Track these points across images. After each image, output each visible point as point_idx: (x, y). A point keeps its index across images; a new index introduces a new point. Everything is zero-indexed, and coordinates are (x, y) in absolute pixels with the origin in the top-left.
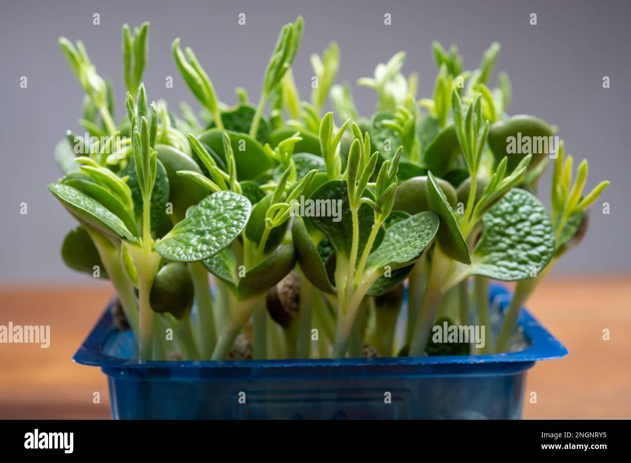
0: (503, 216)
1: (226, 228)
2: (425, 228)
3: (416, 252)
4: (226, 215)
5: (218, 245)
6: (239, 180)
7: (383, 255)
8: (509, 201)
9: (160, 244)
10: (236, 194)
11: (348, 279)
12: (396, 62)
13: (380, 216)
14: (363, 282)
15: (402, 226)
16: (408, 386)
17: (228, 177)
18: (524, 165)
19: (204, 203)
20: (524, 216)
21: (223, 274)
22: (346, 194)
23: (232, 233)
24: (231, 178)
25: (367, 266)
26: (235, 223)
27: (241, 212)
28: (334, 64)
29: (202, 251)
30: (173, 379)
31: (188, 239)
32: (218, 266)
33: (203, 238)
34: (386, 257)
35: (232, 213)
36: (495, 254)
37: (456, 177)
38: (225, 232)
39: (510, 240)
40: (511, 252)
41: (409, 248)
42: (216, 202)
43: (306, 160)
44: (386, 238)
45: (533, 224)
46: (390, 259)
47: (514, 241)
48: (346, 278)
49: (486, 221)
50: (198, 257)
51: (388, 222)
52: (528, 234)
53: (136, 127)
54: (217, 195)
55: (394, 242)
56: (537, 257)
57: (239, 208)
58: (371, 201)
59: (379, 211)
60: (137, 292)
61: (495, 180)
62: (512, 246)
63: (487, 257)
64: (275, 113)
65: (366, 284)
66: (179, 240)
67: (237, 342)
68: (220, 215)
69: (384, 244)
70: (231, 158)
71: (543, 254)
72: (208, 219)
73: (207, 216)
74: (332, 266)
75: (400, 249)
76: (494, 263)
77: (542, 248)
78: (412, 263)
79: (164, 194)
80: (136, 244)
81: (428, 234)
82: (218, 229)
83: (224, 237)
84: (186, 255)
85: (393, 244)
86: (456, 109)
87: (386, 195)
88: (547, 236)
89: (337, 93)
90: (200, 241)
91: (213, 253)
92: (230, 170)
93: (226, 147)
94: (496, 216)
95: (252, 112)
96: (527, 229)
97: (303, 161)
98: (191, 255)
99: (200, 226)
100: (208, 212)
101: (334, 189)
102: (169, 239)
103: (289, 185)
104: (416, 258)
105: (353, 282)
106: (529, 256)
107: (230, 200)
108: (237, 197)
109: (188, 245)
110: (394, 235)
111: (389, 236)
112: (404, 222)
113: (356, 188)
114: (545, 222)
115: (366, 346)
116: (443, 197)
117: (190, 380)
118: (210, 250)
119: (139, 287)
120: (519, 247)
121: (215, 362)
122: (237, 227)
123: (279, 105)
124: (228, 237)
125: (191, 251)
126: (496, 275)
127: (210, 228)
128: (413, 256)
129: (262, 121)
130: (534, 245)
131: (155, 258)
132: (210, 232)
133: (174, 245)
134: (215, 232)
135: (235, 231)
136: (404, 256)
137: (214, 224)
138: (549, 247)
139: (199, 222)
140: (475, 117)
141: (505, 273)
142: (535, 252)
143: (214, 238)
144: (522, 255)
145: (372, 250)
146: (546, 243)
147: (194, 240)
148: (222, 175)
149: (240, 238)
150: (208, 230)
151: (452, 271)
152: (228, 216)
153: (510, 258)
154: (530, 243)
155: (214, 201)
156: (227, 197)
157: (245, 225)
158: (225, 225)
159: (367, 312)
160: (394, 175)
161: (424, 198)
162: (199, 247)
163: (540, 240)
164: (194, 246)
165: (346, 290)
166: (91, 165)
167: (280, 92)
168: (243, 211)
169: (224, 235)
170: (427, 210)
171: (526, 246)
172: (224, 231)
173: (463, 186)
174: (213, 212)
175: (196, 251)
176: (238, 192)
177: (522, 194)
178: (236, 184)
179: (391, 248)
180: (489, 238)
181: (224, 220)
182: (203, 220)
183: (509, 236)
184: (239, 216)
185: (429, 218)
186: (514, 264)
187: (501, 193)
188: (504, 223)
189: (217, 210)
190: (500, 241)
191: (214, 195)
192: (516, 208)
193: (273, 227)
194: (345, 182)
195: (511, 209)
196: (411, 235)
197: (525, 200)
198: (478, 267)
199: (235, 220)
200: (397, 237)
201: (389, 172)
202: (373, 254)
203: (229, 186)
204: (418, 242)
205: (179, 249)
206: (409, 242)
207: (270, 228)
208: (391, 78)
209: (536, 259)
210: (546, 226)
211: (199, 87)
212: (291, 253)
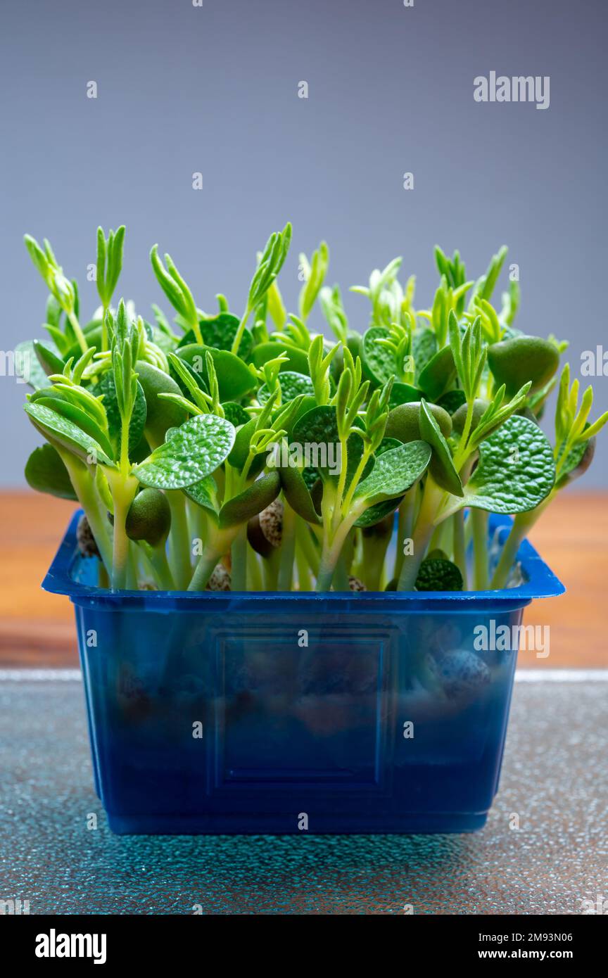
0: (501, 444)
1: (209, 455)
2: (417, 459)
3: (406, 484)
4: (209, 440)
5: (201, 473)
6: (221, 403)
7: (372, 485)
8: (508, 429)
9: (139, 469)
10: (219, 418)
11: (335, 509)
12: (392, 268)
13: (370, 446)
14: (351, 512)
15: (393, 454)
16: (395, 622)
17: (211, 399)
18: (523, 393)
19: (185, 427)
20: (523, 445)
21: (203, 501)
22: (335, 421)
23: (216, 460)
24: (214, 400)
25: (355, 496)
26: (219, 449)
27: (224, 438)
28: (323, 266)
29: (184, 479)
30: (148, 610)
31: (169, 464)
32: (198, 492)
33: (185, 464)
34: (376, 487)
35: (215, 439)
36: (491, 485)
37: (452, 400)
38: (209, 459)
39: (508, 470)
40: (508, 483)
41: (399, 479)
42: (198, 426)
43: (293, 377)
44: (376, 466)
45: (533, 454)
46: (379, 489)
47: (512, 471)
48: (332, 508)
49: (483, 450)
50: (180, 484)
51: (378, 452)
52: (527, 464)
53: (117, 346)
54: (199, 418)
55: (384, 471)
56: (535, 488)
57: (223, 433)
58: (363, 432)
59: (369, 441)
60: (111, 518)
61: (494, 407)
62: (509, 477)
63: (483, 488)
64: (259, 323)
65: (354, 514)
66: (159, 466)
67: (215, 572)
68: (203, 440)
69: (374, 473)
70: (214, 380)
71: (541, 485)
72: (190, 445)
73: (189, 441)
74: (317, 494)
75: (390, 479)
76: (489, 495)
77: (541, 480)
78: (401, 495)
79: (142, 414)
80: (115, 469)
81: (419, 465)
82: (201, 455)
83: (207, 464)
84: (168, 482)
85: (383, 474)
86: (454, 332)
87: (376, 425)
88: (547, 467)
89: (326, 294)
90: (181, 467)
91: (195, 480)
92: (212, 392)
93: (209, 367)
94: (493, 445)
95: (235, 323)
96: (526, 459)
97: (289, 379)
98: (173, 482)
99: (182, 452)
100: (190, 436)
101: (322, 415)
102: (149, 464)
103: (277, 406)
104: (406, 490)
105: (340, 513)
106: (527, 488)
107: (213, 425)
108: (222, 421)
109: (169, 471)
110: (385, 464)
111: (379, 465)
112: (395, 450)
113: (346, 416)
114: (546, 452)
115: (352, 579)
116: (435, 426)
117: (165, 612)
118: (193, 478)
119: (114, 513)
120: (517, 477)
121: (192, 592)
122: (221, 454)
123: (262, 315)
124: (211, 465)
125: (172, 477)
126: (491, 507)
127: (192, 454)
128: (403, 488)
129: (245, 333)
130: (533, 477)
131: (132, 483)
132: (193, 458)
133: (155, 471)
134: (198, 458)
135: (219, 458)
136: (393, 487)
137: (197, 450)
138: (548, 479)
139: (180, 447)
140: (472, 341)
141: (500, 506)
142: (533, 484)
143: (197, 465)
144: (520, 486)
145: (361, 480)
146: (546, 474)
147: (176, 466)
148: (203, 396)
149: (223, 466)
150: (191, 456)
151: (445, 502)
152: (211, 442)
153: (506, 490)
154: (528, 474)
155: (196, 424)
156: (210, 421)
157: (229, 452)
158: (208, 452)
159: (355, 543)
160: (385, 404)
161: (417, 425)
162: (181, 474)
163: (540, 471)
164: (176, 473)
165: (332, 521)
166: (65, 383)
167: (265, 302)
168: (227, 437)
169: (208, 462)
170: (419, 439)
171: (524, 477)
172: (207, 458)
173: (459, 411)
174: (195, 437)
175: (178, 478)
176: (221, 416)
177: (522, 422)
178: (219, 407)
179: (380, 477)
180: (486, 468)
181: (208, 446)
182: (185, 445)
183: (506, 466)
184: (223, 442)
185: (422, 448)
186: (511, 496)
187: (498, 422)
188: (502, 451)
189: (200, 435)
190: (497, 471)
191: (196, 419)
192: (515, 436)
193: (258, 453)
194: (334, 408)
195: (509, 437)
196: (402, 465)
197: (525, 428)
198: (472, 498)
199: (219, 446)
200: (387, 465)
201: (380, 401)
202: (361, 483)
203: (211, 407)
204: (409, 473)
205: (159, 476)
206: (400, 473)
207: (255, 454)
208: (387, 286)
209: (535, 491)
210: (547, 456)
211: (178, 296)
212: (275, 481)
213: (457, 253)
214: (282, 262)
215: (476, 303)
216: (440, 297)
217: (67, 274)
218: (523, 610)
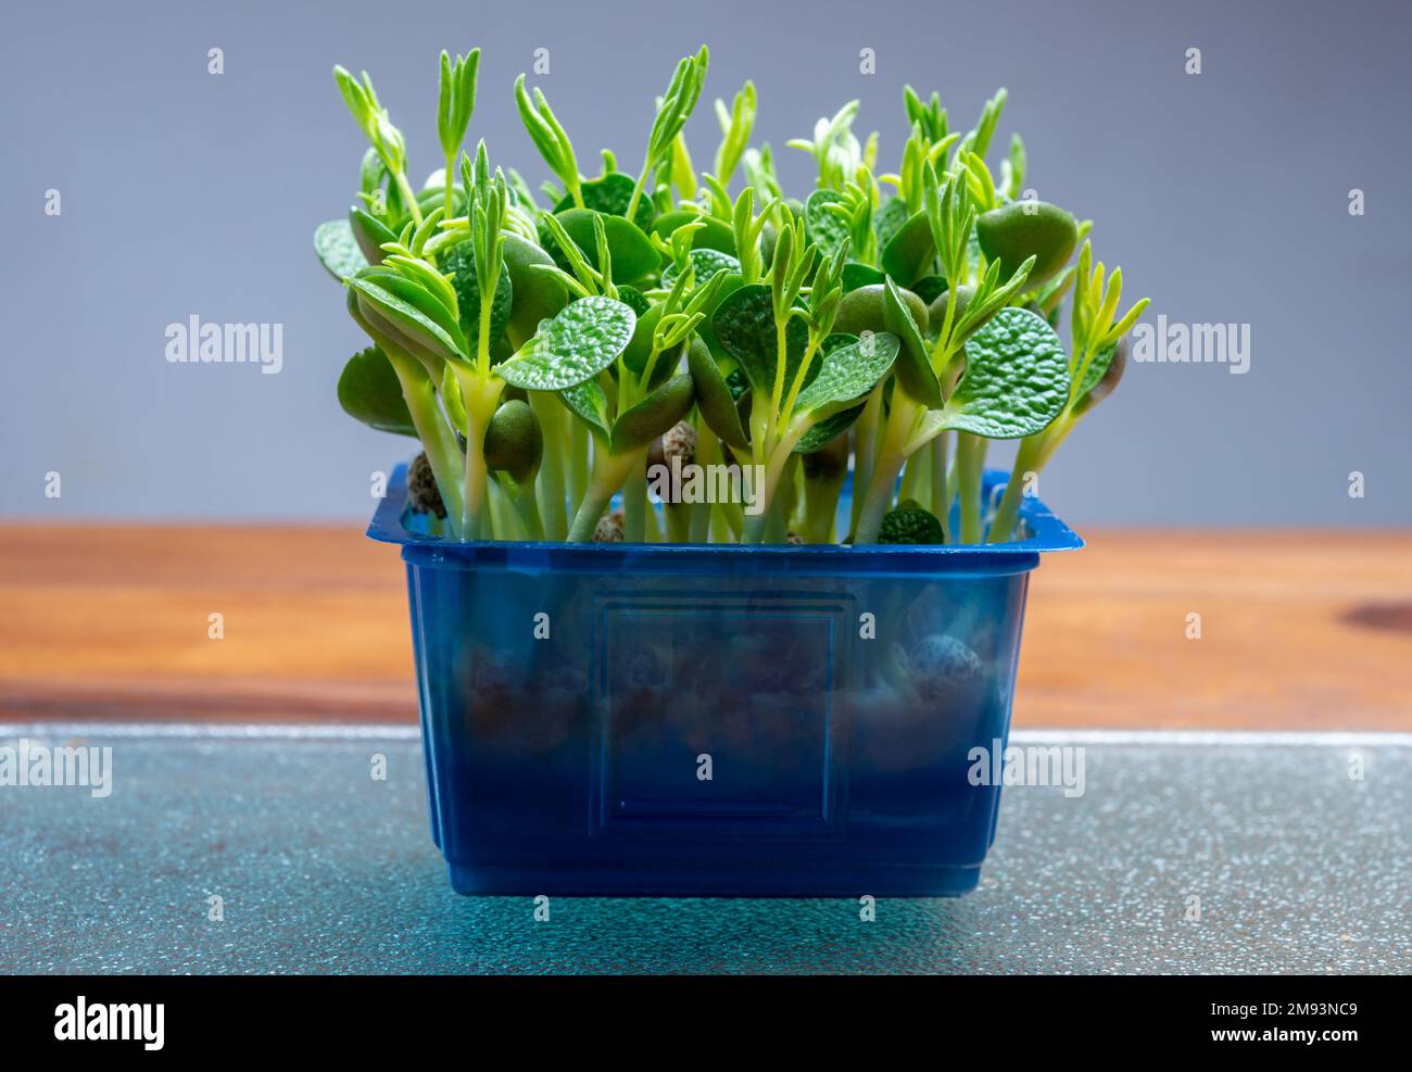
0: (995, 345)
1: (601, 346)
2: (880, 355)
3: (866, 386)
4: (599, 328)
5: (591, 369)
6: (616, 282)
7: (819, 394)
8: (1005, 325)
9: (505, 368)
10: (613, 301)
11: (769, 426)
12: (845, 115)
13: (817, 334)
14: (790, 431)
15: (848, 353)
16: (850, 589)
17: (601, 277)
18: (1025, 270)
19: (567, 313)
20: (1026, 347)
21: (590, 415)
22: (770, 305)
23: (610, 352)
24: (605, 278)
25: (796, 410)
26: (614, 339)
27: (621, 325)
28: (749, 114)
29: (567, 377)
30: (512, 569)
31: (545, 360)
32: (583, 404)
33: (567, 359)
34: (824, 396)
35: (609, 327)
36: (981, 401)
37: (929, 289)
38: (600, 352)
39: (1005, 381)
40: (1005, 397)
41: (856, 381)
42: (584, 312)
43: (709, 257)
44: (824, 370)
45: (1039, 359)
46: (829, 397)
47: (1011, 382)
48: (765, 426)
49: (971, 353)
50: (563, 384)
51: (827, 347)
52: (1032, 372)
53: (476, 200)
54: (585, 302)
55: (836, 375)
56: (1043, 404)
57: (619, 319)
58: (805, 312)
59: (816, 327)
60: (463, 442)
61: (984, 291)
62: (1007, 390)
63: (971, 405)
64: (661, 188)
65: (795, 433)
66: (533, 363)
67: (600, 525)
68: (591, 328)
69: (821, 378)
70: (604, 251)
71: (1051, 401)
72: (573, 334)
73: (572, 330)
74: (746, 408)
75: (844, 383)
76: (979, 414)
77: (1051, 394)
78: (862, 401)
79: (505, 300)
80: (470, 367)
81: (884, 362)
82: (590, 347)
83: (599, 358)
84: (545, 381)
85: (834, 379)
86: (929, 188)
87: (826, 304)
88: (1059, 377)
89: (752, 158)
90: (562, 363)
91: (583, 379)
92: (602, 267)
93: (599, 234)
94: (985, 346)
95: (628, 186)
96: (1030, 365)
97: (705, 259)
98: (552, 382)
99: (563, 344)
100: (574, 324)
101: (751, 297)
102: (517, 362)
103: (687, 290)
104: (865, 394)
105: (776, 431)
106: (1031, 404)
107: (604, 309)
108: (617, 304)
109: (546, 368)
110: (836, 366)
111: (828, 367)
112: (850, 348)
113: (785, 294)
114: (1057, 356)
115: (791, 535)
116: (905, 310)
117: (533, 572)
118: (579, 376)
119: (468, 434)
120: (1017, 390)
121: (570, 543)
122: (617, 344)
123: (666, 176)
124: (604, 358)
125: (551, 376)
126: (982, 430)
127: (577, 346)
128: (861, 392)
129: (643, 199)
130: (1040, 389)
131: (494, 388)
132: (578, 352)
133: (526, 369)
134: (586, 351)
135: (614, 350)
136: (848, 392)
137: (583, 341)
138: (1061, 393)
139: (560, 338)
140: (955, 200)
141: (994, 427)
142: (1040, 399)
143: (584, 360)
144: (1022, 403)
145: (805, 385)
146: (1056, 386)
147: (555, 362)
148: (591, 273)
149: (613, 369)
150: (575, 349)
151: (919, 422)
152: (603, 331)
153: (1003, 406)
154: (1032, 385)
155: (581, 309)
156: (600, 305)
157: (627, 343)
158: (599, 343)
160: (837, 276)
161: (881, 315)
162: (563, 372)
163: (1050, 382)
164: (555, 370)
165: (765, 443)
166: (402, 254)
167: (669, 157)
168: (625, 323)
169: (599, 355)
170: (884, 331)
171: (1028, 390)
172: (598, 350)
173: (937, 301)
174: (580, 325)
175: (559, 376)
176: (614, 297)
177: (1024, 316)
178: (612, 287)
179: (831, 383)
180: (974, 377)
181: (598, 335)
182: (567, 336)
183: (1003, 375)
184: (619, 330)
185: (886, 341)
186: (1010, 416)
187: (990, 310)
188: (996, 355)
189: (586, 322)
190: (990, 382)
191: (581, 302)
192: (1015, 335)
193: (665, 348)
194: (769, 288)
195: (1007, 336)
196: (860, 364)
197: (1029, 324)
198: (956, 417)
199: (613, 335)
200: (839, 368)
201: (830, 272)
202: (804, 392)
203: (601, 290)
204: (869, 374)
205: (533, 374)
206: (857, 374)
207: (660, 350)
208: (839, 139)
209: (1042, 409)
210: (1058, 362)
211: (552, 145)
212: (688, 387)
213: (935, 95)
214: (694, 99)
215: (962, 159)
216: (913, 149)
217: (393, 121)
218: (1028, 574)
